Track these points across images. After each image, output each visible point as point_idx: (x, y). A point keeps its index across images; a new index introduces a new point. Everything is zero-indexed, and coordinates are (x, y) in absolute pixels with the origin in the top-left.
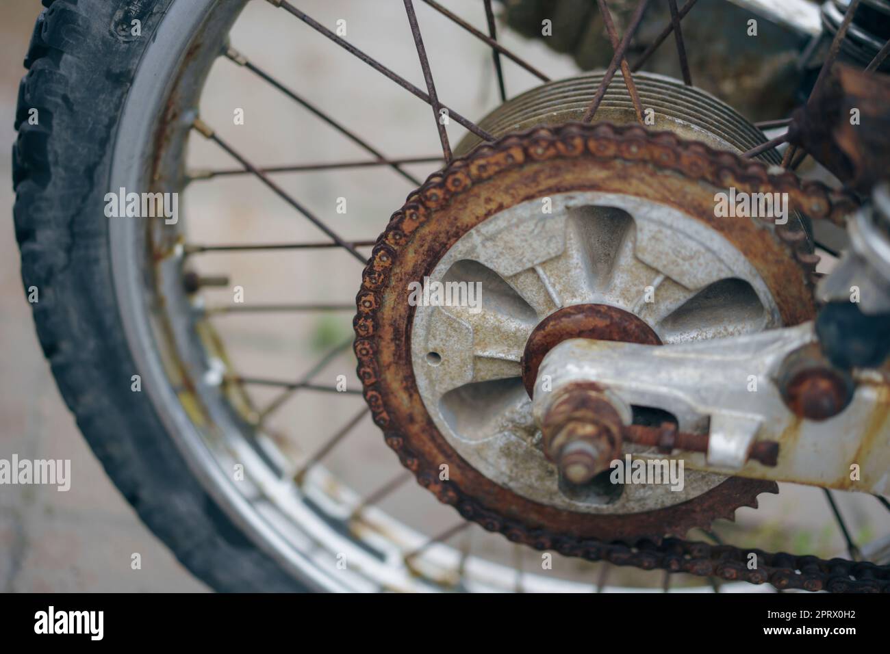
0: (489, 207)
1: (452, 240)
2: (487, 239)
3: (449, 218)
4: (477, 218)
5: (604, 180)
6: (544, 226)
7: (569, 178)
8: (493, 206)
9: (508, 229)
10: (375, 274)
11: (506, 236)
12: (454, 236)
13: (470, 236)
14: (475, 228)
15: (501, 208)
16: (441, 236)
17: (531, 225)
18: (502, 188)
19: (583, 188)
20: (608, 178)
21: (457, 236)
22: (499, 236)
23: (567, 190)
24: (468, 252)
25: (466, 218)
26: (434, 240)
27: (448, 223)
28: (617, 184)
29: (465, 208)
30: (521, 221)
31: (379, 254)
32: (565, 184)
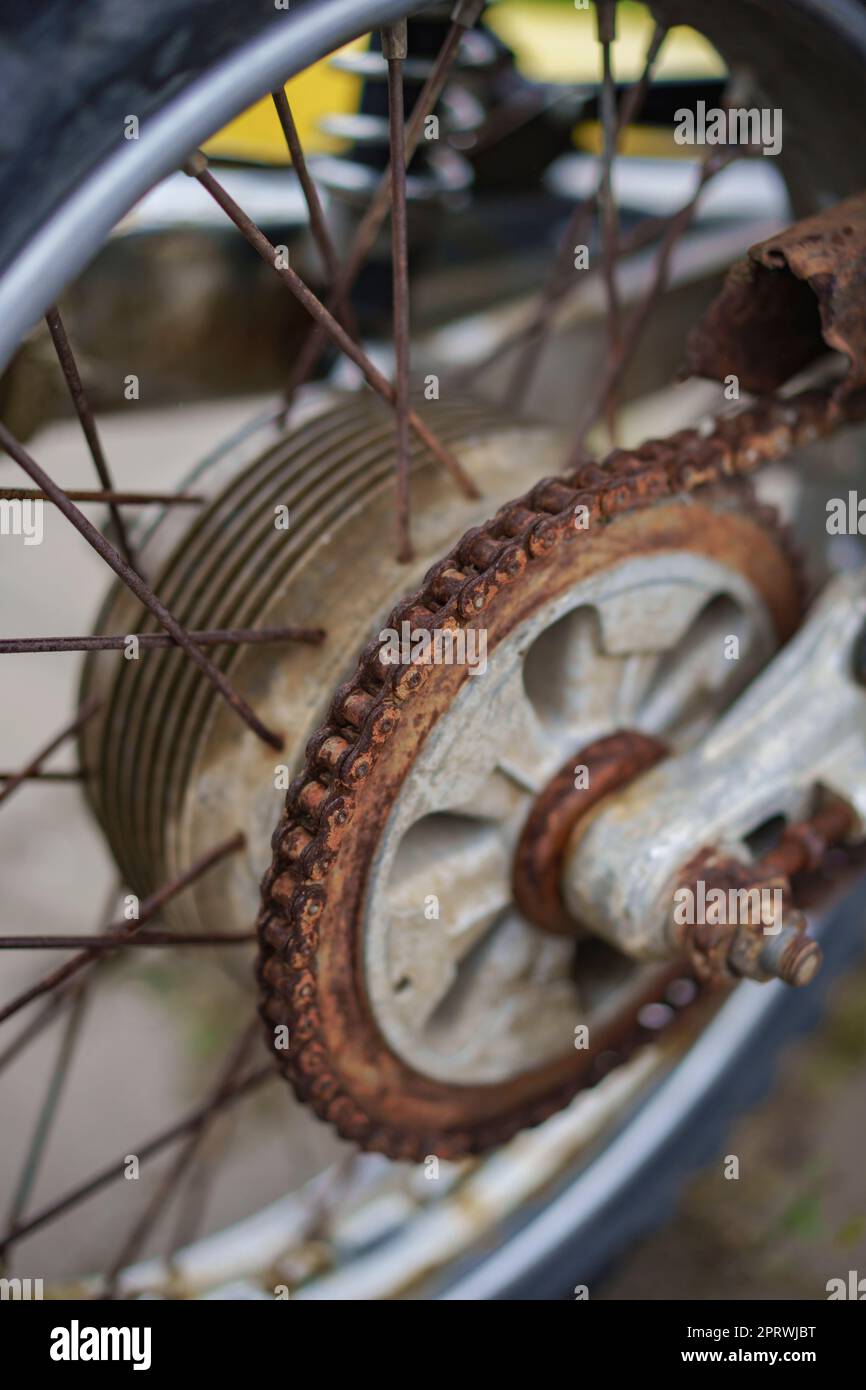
0: (420, 728)
1: (384, 812)
2: (435, 773)
3: (374, 784)
4: (409, 755)
5: (547, 585)
6: (499, 701)
7: (508, 611)
8: (426, 722)
9: (457, 740)
10: (305, 941)
11: (456, 752)
12: (385, 804)
13: (413, 786)
14: (415, 770)
15: (435, 716)
16: (369, 817)
17: (484, 711)
18: (431, 689)
19: (526, 612)
20: (552, 577)
21: (390, 799)
22: (449, 757)
23: (508, 630)
24: (417, 810)
25: (396, 766)
26: (362, 829)
27: (374, 791)
28: (563, 578)
29: (392, 753)
30: (471, 715)
31: (306, 908)
32: (505, 623)
